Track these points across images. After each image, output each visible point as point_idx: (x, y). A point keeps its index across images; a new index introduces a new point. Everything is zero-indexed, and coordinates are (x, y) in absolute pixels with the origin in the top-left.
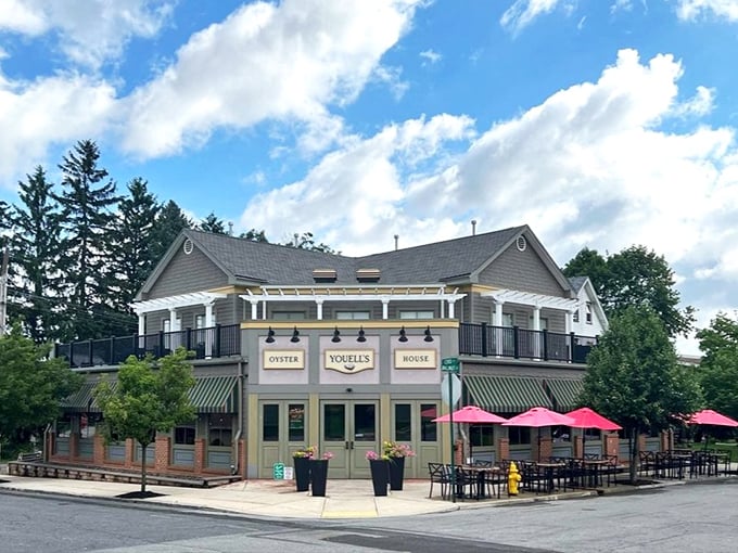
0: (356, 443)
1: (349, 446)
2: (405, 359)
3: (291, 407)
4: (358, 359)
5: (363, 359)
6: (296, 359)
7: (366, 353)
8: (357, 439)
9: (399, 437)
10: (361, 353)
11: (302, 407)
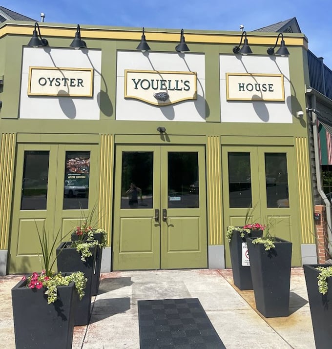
0: (171, 212)
1: (161, 218)
2: (241, 87)
3: (69, 155)
4: (173, 86)
5: (181, 85)
6: (80, 82)
7: (185, 78)
8: (172, 205)
9: (235, 203)
10: (179, 77)
11: (87, 154)
